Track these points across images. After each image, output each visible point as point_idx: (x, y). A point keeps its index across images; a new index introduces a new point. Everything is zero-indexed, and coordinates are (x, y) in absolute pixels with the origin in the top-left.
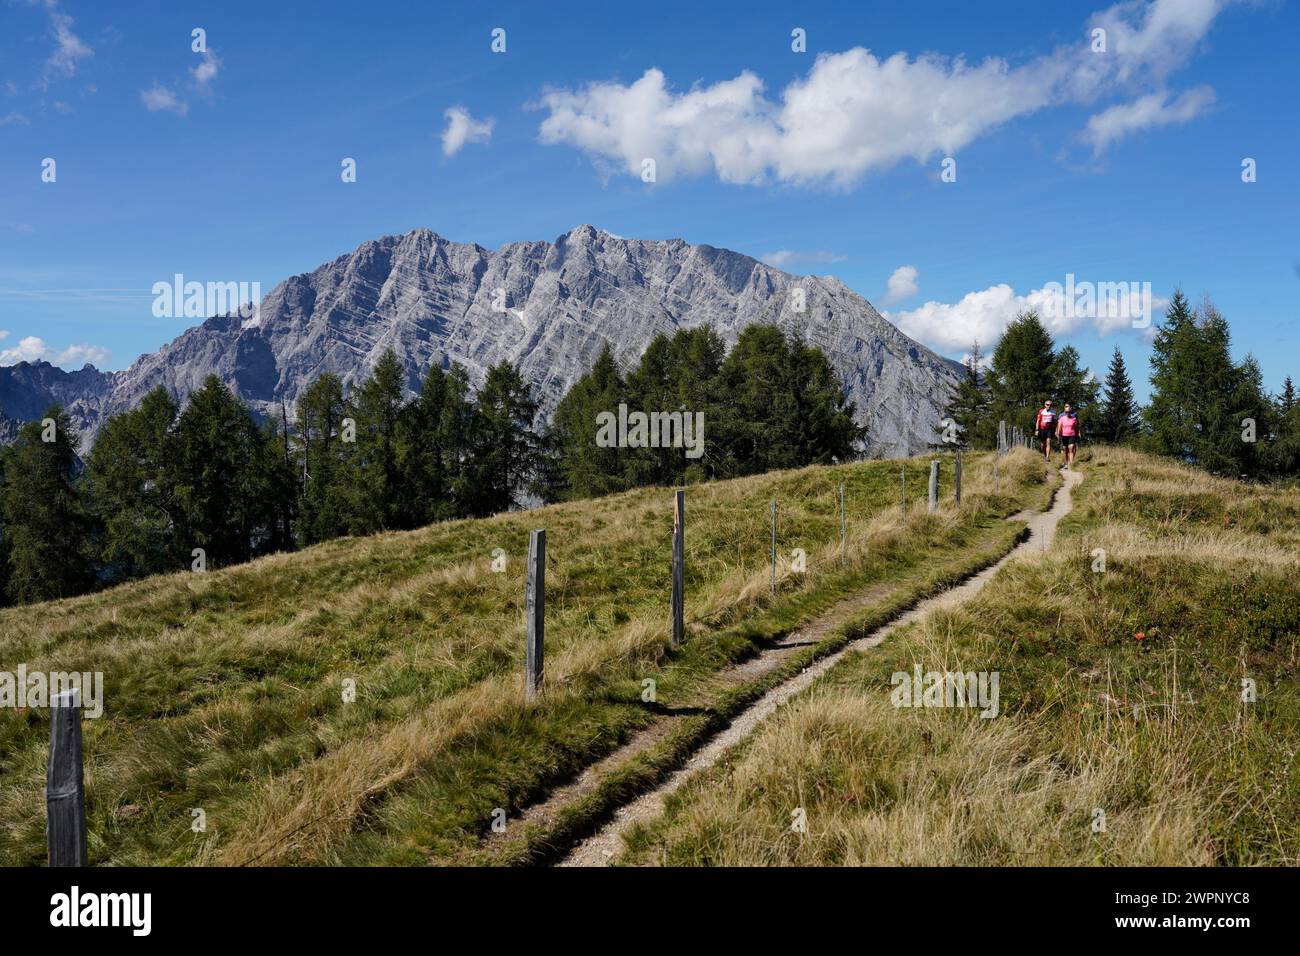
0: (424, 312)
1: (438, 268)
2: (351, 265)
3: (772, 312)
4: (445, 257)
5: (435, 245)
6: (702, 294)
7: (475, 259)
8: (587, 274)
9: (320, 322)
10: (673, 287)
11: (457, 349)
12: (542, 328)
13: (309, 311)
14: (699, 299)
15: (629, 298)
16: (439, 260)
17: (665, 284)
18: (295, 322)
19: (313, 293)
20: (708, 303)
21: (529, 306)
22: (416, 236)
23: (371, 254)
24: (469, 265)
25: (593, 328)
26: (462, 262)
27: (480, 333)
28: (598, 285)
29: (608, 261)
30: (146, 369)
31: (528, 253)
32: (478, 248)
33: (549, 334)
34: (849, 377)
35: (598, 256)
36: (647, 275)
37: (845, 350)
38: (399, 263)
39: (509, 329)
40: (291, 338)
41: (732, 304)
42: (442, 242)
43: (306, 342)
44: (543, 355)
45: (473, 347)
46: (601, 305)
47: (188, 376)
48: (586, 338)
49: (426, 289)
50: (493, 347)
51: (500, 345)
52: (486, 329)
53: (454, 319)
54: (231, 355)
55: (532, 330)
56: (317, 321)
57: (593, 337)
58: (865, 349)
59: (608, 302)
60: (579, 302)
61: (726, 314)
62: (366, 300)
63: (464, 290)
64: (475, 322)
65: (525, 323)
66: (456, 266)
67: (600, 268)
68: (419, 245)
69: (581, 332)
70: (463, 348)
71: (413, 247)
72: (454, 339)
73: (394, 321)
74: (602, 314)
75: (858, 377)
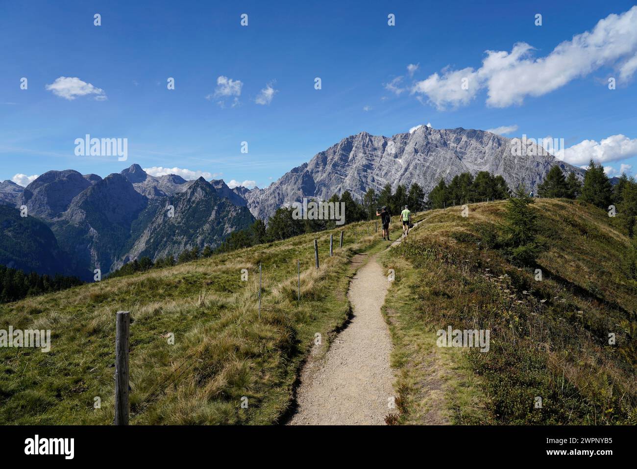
0: (365, 162)
1: (369, 145)
2: (339, 147)
3: (500, 153)
4: (372, 141)
5: (368, 137)
6: (471, 148)
7: (383, 141)
8: (425, 144)
9: (329, 168)
10: (459, 146)
11: (377, 175)
12: (408, 165)
13: (325, 164)
14: (469, 150)
15: (442, 152)
16: (370, 143)
17: (456, 145)
18: (321, 168)
19: (326, 158)
20: (473, 151)
21: (403, 157)
22: (362, 134)
23: (346, 143)
24: (381, 144)
25: (428, 164)
26: (378, 143)
27: (385, 169)
28: (429, 148)
29: (433, 138)
30: (273, 187)
31: (403, 137)
32: (384, 137)
33: (411, 167)
34: (534, 178)
35: (429, 137)
36: (448, 142)
37: (532, 167)
38: (355, 145)
39: (396, 166)
40: (320, 174)
41: (483, 151)
42: (370, 136)
43: (325, 175)
44: (409, 175)
45: (383, 174)
46: (431, 155)
47: (287, 189)
48: (425, 168)
49: (365, 153)
50: (390, 173)
51: (393, 172)
52: (387, 167)
53: (376, 164)
54: (300, 181)
55: (404, 166)
56: (328, 167)
57: (428, 167)
58: (541, 166)
59: (434, 154)
60: (422, 155)
61: (481, 155)
62: (344, 159)
63: (379, 153)
64: (383, 164)
65: (402, 164)
66: (376, 144)
67: (430, 141)
68: (362, 138)
69: (423, 166)
70: (380, 174)
71: (360, 139)
72: (376, 171)
73: (354, 166)
74: (431, 159)
75: (538, 177)
